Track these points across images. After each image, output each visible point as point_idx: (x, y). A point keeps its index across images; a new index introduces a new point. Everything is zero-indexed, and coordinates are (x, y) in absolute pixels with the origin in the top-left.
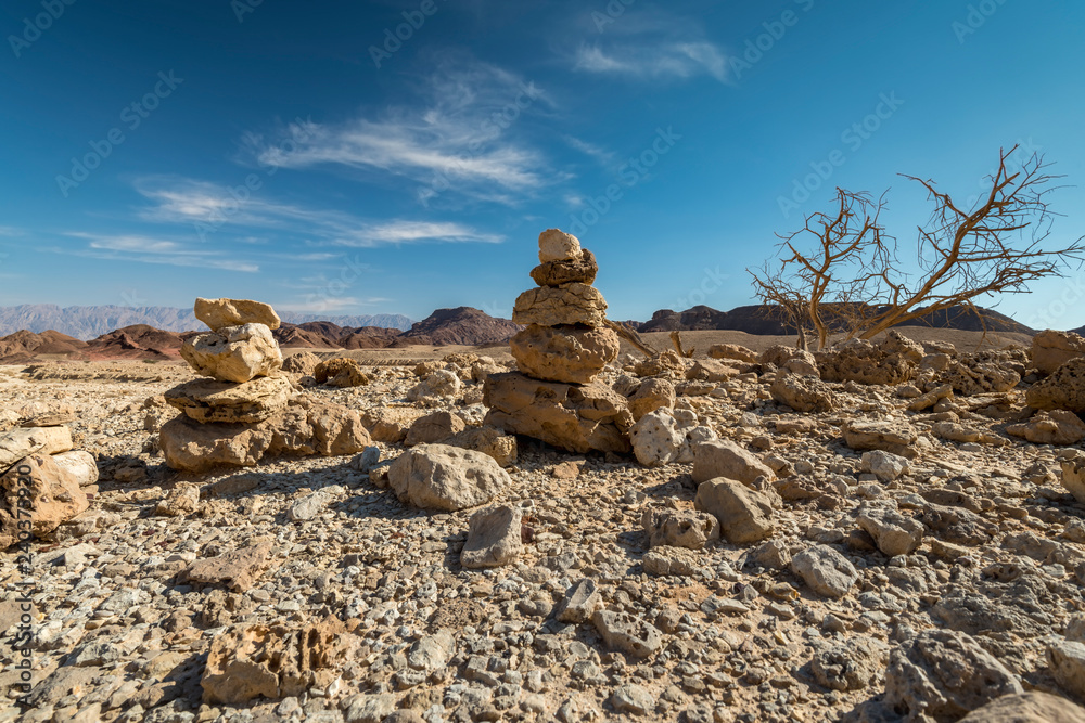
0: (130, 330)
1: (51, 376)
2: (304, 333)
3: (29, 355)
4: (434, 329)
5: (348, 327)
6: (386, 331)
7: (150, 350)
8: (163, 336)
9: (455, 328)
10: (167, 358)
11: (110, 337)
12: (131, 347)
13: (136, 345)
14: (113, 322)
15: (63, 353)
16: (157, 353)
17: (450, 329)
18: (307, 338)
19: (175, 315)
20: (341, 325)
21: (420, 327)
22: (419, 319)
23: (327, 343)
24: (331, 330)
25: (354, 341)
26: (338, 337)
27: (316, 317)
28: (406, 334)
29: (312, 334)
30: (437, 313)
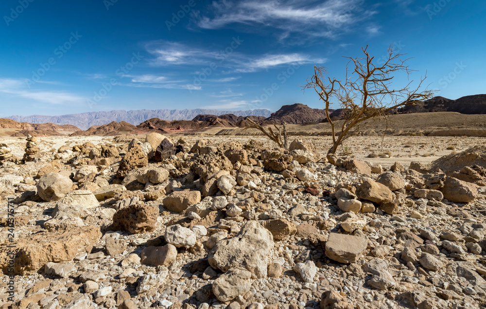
0: (152, 120)
1: (121, 141)
2: (220, 120)
3: (116, 132)
4: (282, 116)
5: (241, 117)
6: (259, 118)
7: (159, 129)
8: (164, 123)
9: (292, 115)
10: (166, 133)
11: (145, 124)
12: (152, 128)
13: (154, 127)
14: (146, 116)
15: (128, 131)
16: (162, 130)
17: (290, 116)
18: (222, 122)
19: (169, 113)
20: (238, 116)
21: (275, 115)
22: (274, 112)
23: (231, 124)
24: (233, 118)
25: (243, 123)
26: (237, 122)
27: (227, 112)
28: (268, 119)
29: (224, 121)
30: (283, 107)
